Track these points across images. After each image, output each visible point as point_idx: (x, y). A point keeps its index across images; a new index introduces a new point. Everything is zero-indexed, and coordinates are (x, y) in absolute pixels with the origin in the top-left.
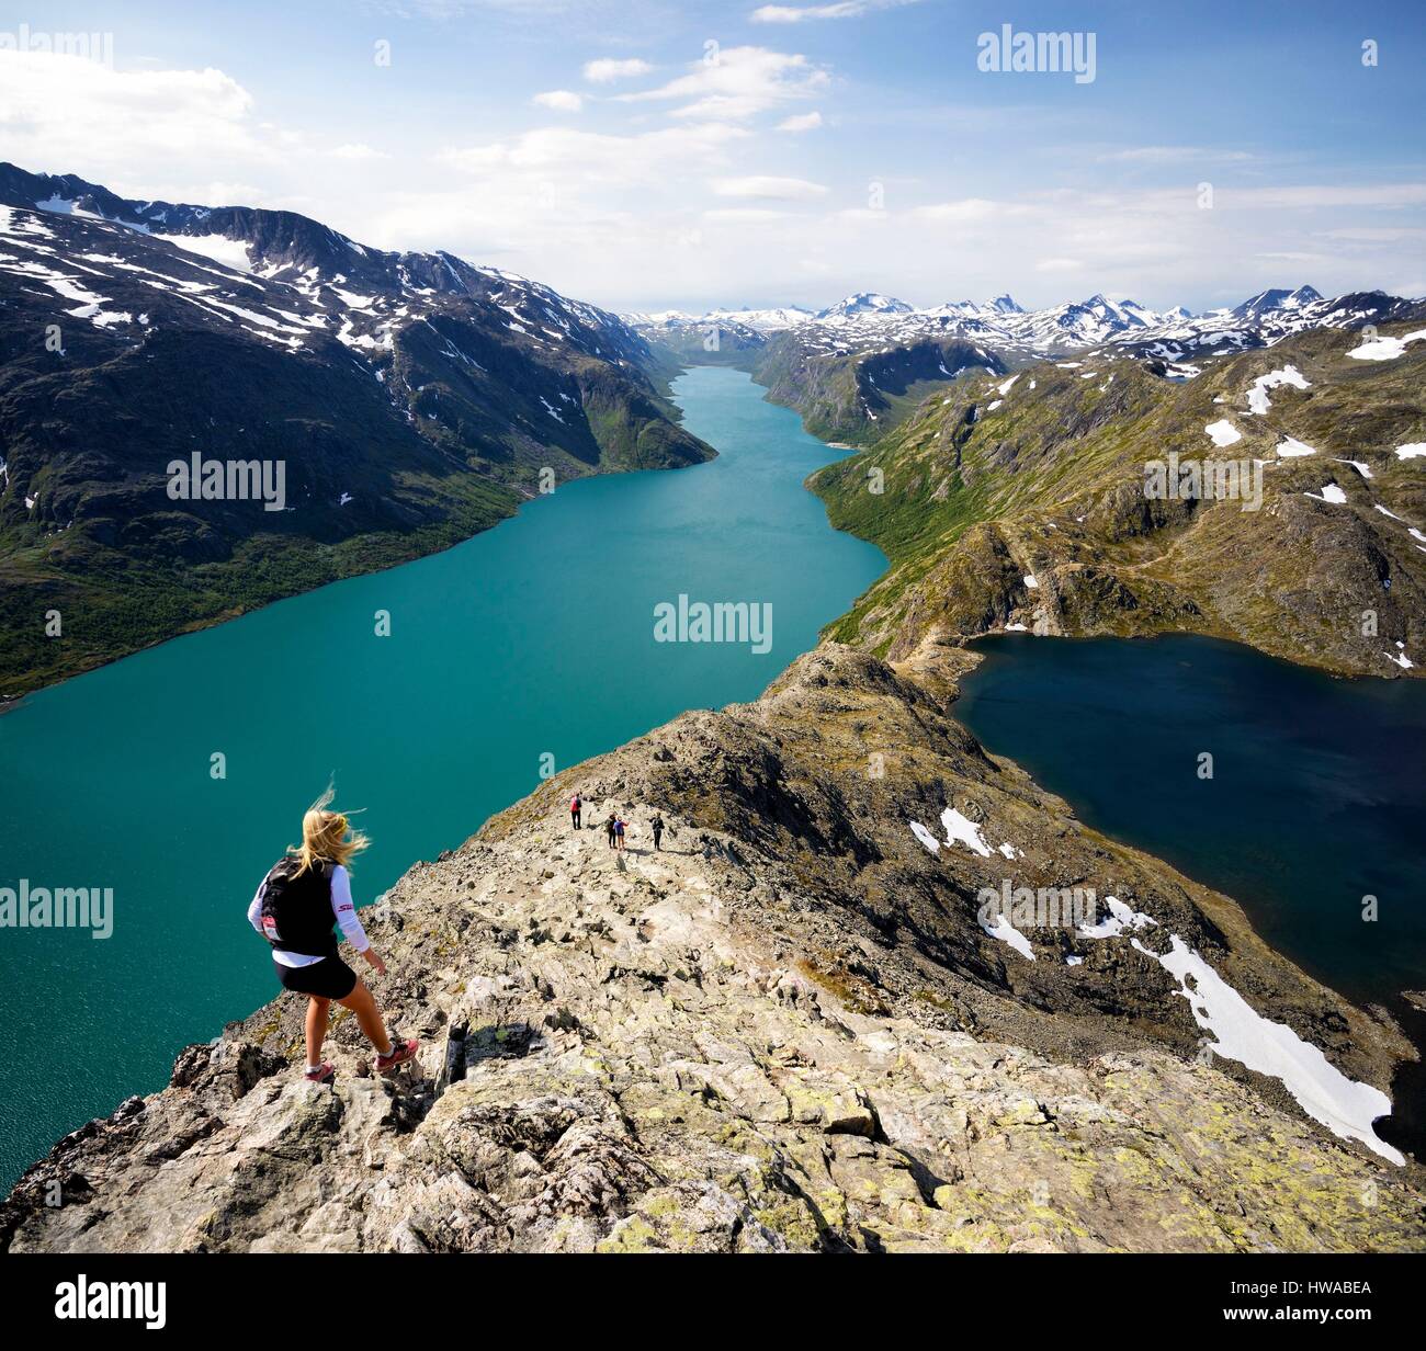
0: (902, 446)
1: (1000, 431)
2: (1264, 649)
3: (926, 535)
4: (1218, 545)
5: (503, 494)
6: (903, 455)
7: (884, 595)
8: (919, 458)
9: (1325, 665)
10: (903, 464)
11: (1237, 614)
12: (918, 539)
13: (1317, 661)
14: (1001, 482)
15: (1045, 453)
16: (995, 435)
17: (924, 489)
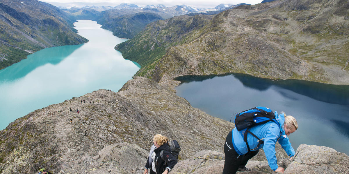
0: (141, 37)
1: (166, 32)
2: (253, 75)
3: (150, 59)
4: (234, 51)
5: (22, 53)
6: (141, 39)
7: (141, 73)
8: (146, 40)
9: (269, 78)
10: (142, 42)
11: (243, 67)
12: (148, 60)
13: (266, 77)
14: (168, 45)
15: (179, 37)
16: (165, 33)
17: (148, 48)
